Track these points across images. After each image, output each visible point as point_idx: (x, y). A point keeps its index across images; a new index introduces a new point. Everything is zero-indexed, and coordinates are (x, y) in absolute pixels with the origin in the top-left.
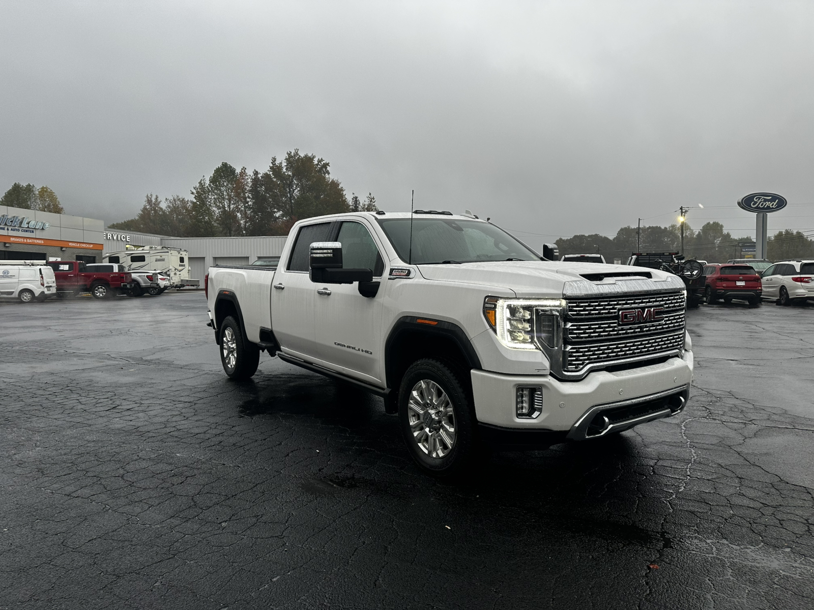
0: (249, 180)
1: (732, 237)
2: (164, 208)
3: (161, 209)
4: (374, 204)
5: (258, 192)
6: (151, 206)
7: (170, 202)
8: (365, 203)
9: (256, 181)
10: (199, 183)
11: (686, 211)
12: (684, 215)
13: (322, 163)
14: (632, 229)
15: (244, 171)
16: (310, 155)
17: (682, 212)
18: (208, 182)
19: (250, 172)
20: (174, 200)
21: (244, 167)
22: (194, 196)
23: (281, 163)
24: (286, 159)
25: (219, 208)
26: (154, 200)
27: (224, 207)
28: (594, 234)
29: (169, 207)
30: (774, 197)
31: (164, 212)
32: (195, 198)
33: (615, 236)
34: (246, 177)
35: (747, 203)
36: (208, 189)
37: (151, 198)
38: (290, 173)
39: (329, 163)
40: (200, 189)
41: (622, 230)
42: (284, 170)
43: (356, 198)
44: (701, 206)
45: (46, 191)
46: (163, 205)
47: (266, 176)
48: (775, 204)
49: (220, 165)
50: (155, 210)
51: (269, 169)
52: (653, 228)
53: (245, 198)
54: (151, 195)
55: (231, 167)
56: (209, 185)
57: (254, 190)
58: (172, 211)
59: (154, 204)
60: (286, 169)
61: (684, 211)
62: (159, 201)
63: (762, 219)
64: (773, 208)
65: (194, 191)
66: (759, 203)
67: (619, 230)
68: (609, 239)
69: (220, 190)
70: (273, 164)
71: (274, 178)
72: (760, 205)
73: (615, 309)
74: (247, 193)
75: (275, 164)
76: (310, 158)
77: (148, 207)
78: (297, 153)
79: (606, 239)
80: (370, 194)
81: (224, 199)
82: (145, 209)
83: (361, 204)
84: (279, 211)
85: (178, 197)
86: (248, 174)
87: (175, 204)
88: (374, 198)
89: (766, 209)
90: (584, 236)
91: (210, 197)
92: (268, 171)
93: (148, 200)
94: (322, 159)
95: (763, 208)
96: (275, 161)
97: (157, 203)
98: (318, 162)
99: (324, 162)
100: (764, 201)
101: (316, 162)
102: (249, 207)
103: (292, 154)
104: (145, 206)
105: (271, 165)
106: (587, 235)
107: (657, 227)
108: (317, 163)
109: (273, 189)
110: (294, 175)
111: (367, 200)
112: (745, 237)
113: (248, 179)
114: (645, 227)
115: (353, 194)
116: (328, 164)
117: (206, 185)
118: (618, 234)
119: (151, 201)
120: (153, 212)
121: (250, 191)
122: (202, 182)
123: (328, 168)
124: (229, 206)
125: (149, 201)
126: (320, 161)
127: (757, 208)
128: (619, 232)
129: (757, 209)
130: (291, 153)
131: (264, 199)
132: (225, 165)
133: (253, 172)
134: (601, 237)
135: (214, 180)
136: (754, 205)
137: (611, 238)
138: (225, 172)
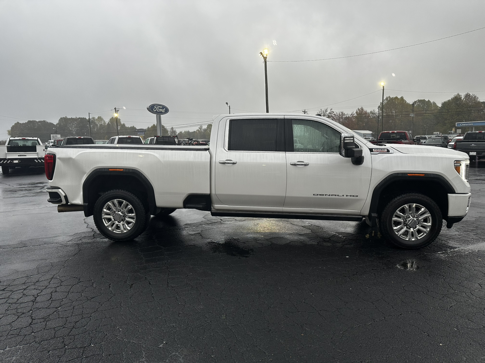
1: (126, 126)
11: (118, 111)
12: (117, 113)
14: (68, 118)
17: (116, 111)
28: (42, 120)
30: (164, 107)
33: (57, 123)
35: (151, 109)
41: (61, 118)
44: (124, 108)
48: (164, 110)
52: (81, 118)
61: (117, 110)
63: (159, 118)
64: (163, 113)
66: (157, 109)
67: (60, 118)
68: (54, 124)
72: (157, 110)
79: (51, 124)
89: (160, 112)
90: (36, 121)
95: (159, 112)
100: (159, 109)
106: (38, 121)
107: (84, 118)
112: (132, 126)
114: (77, 118)
118: (59, 121)
127: (156, 111)
128: (59, 120)
129: (156, 113)
134: (47, 122)
136: (155, 110)
137: (55, 124)
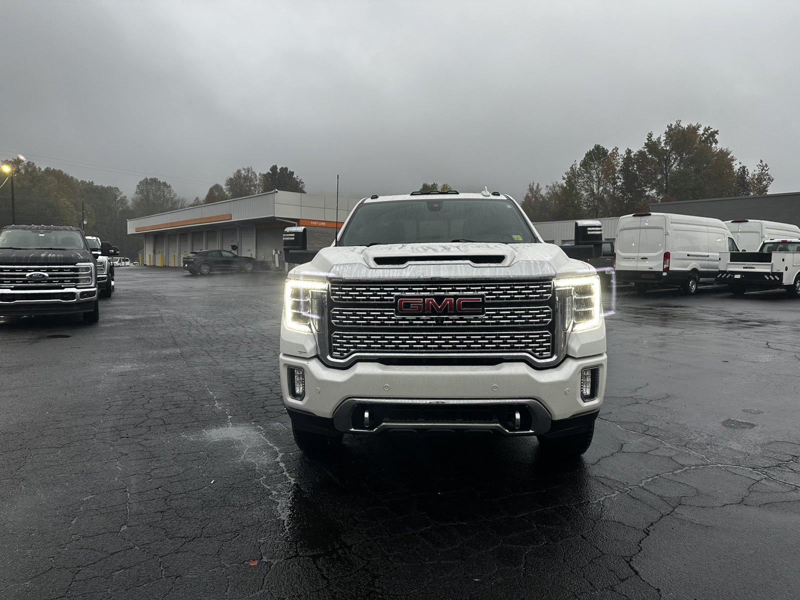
0: (621, 160)
2: (544, 195)
3: (542, 196)
4: (766, 172)
5: (629, 171)
6: (532, 193)
7: (550, 189)
8: (754, 173)
9: (628, 160)
10: (571, 168)
13: (709, 132)
15: (616, 151)
16: (694, 124)
18: (578, 166)
19: (622, 152)
20: (554, 187)
21: (616, 147)
22: (565, 181)
23: (659, 138)
24: (666, 133)
25: (587, 191)
26: (535, 188)
27: (592, 190)
29: (548, 193)
31: (543, 198)
32: (566, 183)
34: (618, 157)
36: (578, 173)
37: (533, 187)
38: (668, 148)
39: (718, 131)
40: (571, 174)
42: (663, 145)
43: (744, 167)
45: (446, 188)
46: (543, 192)
47: (641, 153)
49: (592, 148)
50: (536, 198)
51: (644, 146)
53: (614, 179)
54: (533, 183)
55: (604, 149)
56: (580, 169)
57: (625, 170)
58: (551, 197)
59: (535, 192)
60: (665, 144)
62: (540, 188)
65: (566, 176)
69: (590, 173)
70: (649, 140)
71: (649, 154)
73: (393, 296)
74: (616, 173)
75: (651, 140)
76: (694, 128)
77: (530, 195)
78: (678, 125)
80: (761, 161)
81: (592, 181)
82: (527, 197)
83: (750, 175)
84: (652, 189)
85: (557, 183)
86: (619, 154)
87: (555, 190)
88: (766, 166)
91: (580, 181)
92: (643, 148)
93: (531, 188)
94: (709, 127)
96: (651, 136)
97: (538, 190)
98: (705, 131)
99: (711, 130)
101: (701, 131)
102: (618, 188)
103: (673, 127)
104: (527, 194)
105: (647, 142)
108: (703, 132)
109: (646, 166)
110: (672, 149)
111: (757, 168)
113: (619, 159)
115: (740, 163)
116: (716, 132)
117: (577, 169)
119: (533, 189)
120: (534, 199)
121: (620, 171)
122: (574, 167)
123: (717, 137)
124: (598, 189)
125: (531, 190)
126: (706, 130)
130: (671, 125)
131: (635, 177)
132: (597, 148)
133: (626, 152)
135: (584, 164)
138: (598, 155)
